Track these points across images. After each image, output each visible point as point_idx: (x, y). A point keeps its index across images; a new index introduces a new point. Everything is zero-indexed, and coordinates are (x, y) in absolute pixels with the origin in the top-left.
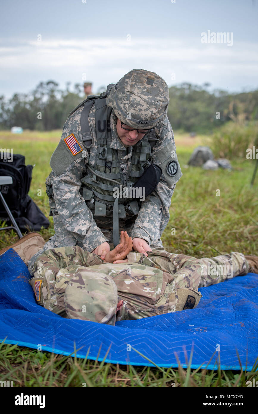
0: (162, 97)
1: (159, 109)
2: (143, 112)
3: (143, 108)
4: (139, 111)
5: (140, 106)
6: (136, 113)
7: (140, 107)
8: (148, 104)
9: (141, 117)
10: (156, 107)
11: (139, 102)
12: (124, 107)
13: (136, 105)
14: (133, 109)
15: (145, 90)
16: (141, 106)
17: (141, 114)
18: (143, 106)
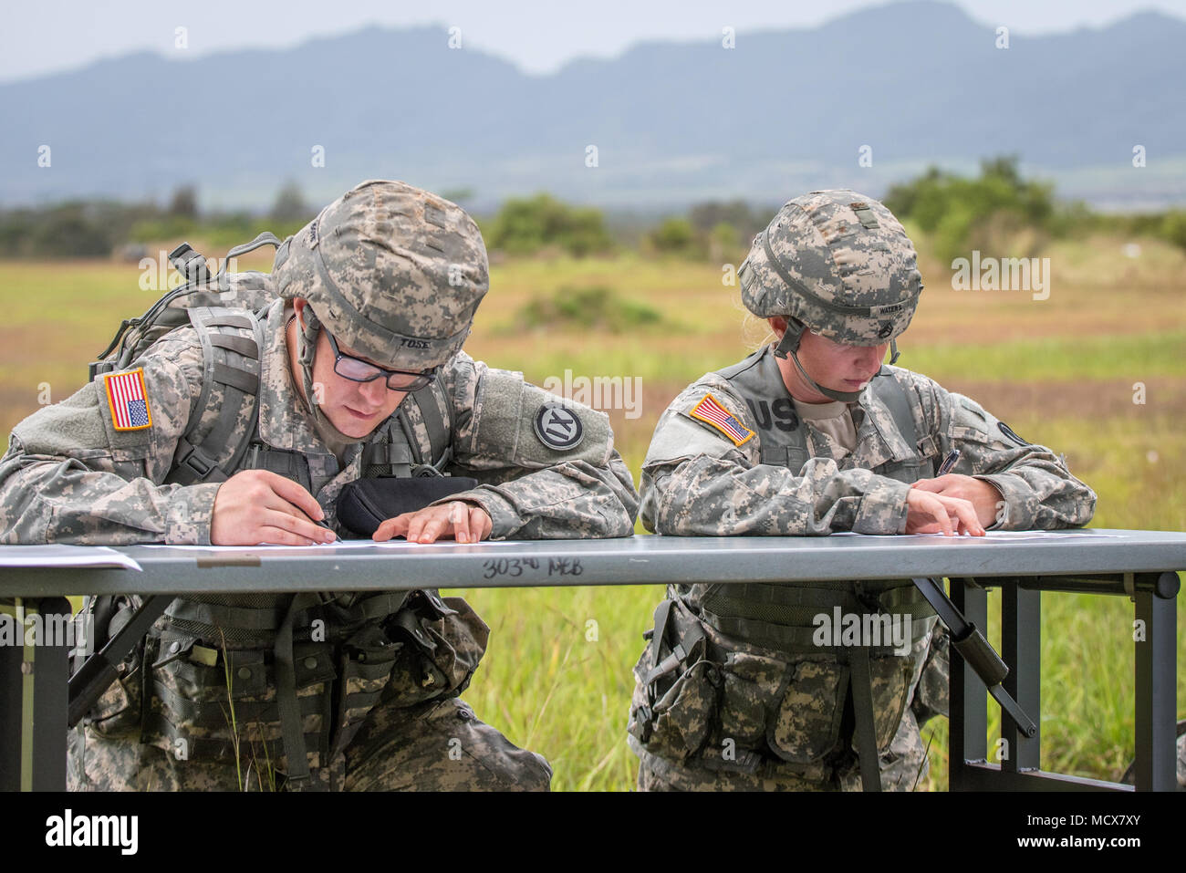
0: (473, 266)
1: (468, 303)
2: (419, 309)
3: (419, 295)
4: (406, 305)
5: (410, 286)
6: (395, 309)
7: (409, 290)
8: (435, 284)
9: (412, 324)
10: (458, 293)
11: (408, 273)
12: (355, 291)
13: (396, 285)
14: (388, 298)
15: (423, 240)
16: (412, 288)
17: (410, 314)
18: (421, 287)
